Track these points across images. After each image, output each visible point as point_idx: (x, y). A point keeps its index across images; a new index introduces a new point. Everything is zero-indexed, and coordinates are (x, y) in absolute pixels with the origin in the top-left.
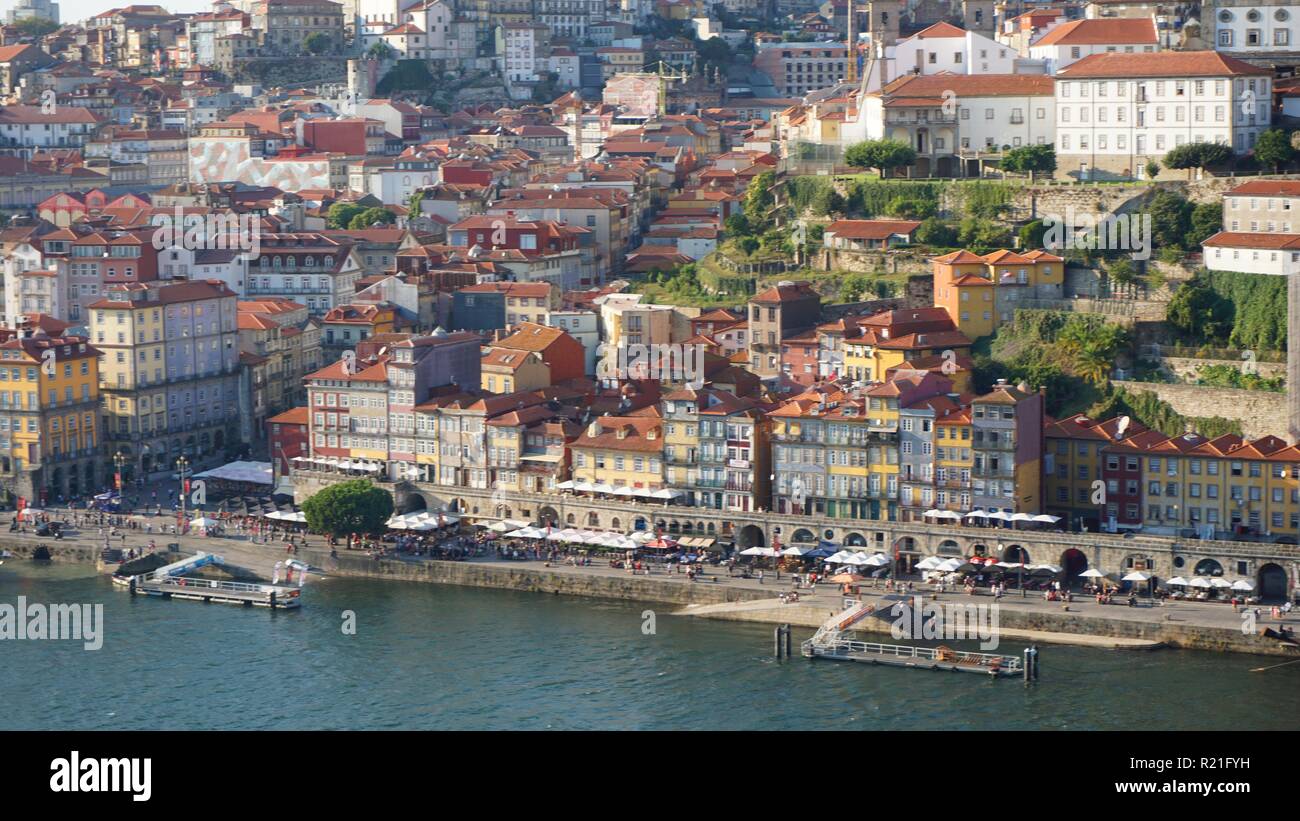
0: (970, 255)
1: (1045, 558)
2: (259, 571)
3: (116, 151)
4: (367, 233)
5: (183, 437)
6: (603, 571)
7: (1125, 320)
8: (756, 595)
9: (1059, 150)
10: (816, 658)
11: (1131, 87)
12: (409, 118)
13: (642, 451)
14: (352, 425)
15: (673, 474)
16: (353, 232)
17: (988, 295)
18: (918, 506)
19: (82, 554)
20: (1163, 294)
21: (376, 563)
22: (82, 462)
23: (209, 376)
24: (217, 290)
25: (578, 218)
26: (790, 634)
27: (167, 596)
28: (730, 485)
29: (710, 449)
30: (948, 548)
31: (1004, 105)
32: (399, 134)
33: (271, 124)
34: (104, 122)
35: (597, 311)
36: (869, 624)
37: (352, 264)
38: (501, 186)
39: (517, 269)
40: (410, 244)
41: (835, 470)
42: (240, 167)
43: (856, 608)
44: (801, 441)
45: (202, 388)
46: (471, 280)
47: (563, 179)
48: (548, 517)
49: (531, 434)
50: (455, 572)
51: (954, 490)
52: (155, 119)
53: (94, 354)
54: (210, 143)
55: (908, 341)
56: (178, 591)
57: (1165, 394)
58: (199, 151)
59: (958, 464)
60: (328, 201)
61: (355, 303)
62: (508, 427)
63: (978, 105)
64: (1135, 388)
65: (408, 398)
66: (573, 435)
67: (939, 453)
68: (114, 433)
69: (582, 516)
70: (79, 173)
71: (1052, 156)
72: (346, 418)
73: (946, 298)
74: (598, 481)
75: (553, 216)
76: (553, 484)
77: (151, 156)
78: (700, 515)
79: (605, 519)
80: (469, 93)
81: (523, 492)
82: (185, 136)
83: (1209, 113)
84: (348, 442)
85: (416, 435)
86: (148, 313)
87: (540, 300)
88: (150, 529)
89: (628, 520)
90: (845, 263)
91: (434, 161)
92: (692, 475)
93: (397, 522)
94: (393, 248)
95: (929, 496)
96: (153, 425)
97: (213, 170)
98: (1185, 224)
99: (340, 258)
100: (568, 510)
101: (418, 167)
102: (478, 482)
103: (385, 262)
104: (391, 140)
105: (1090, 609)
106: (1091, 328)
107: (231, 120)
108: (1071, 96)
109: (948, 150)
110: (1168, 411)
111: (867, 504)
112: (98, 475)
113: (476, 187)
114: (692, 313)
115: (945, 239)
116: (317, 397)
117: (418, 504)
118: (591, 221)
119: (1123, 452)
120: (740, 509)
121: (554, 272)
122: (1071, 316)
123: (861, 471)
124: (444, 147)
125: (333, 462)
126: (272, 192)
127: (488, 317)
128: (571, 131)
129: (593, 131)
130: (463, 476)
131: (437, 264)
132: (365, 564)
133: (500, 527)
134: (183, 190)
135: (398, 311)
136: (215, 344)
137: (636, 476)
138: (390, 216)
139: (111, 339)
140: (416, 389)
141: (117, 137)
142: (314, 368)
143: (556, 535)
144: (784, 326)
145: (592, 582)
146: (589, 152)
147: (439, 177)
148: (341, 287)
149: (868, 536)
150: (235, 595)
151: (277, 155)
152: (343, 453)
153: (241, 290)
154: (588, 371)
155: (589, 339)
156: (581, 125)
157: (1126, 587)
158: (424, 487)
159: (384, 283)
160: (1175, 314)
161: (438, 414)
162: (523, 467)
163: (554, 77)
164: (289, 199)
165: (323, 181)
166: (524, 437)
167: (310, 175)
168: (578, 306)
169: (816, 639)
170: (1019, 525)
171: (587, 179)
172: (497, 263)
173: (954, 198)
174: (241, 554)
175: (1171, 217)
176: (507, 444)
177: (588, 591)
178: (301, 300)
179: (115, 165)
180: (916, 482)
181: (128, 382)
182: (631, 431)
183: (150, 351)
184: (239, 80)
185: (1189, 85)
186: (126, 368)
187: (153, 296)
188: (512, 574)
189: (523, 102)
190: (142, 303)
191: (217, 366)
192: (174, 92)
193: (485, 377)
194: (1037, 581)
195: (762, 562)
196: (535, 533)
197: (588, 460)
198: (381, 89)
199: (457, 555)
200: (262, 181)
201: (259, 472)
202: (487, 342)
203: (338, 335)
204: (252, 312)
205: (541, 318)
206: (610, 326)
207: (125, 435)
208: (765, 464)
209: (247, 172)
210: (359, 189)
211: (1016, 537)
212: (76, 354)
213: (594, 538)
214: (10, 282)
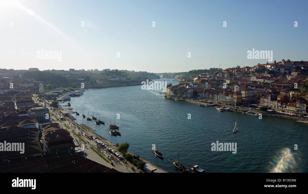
2: (255, 113)
3: (244, 78)
4: (267, 85)
5: (249, 101)
12: (271, 76)
13: (294, 106)
14: (264, 102)
15: (297, 109)
16: (265, 85)
19: (240, 110)
21: (266, 114)
22: (240, 103)
23: (252, 97)
24: (253, 90)
25: (288, 85)
27: (247, 114)
28: (303, 110)
29: (301, 107)
32: (270, 77)
33: (258, 76)
34: (243, 76)
35: (289, 93)
37: (265, 88)
38: (280, 82)
39: (282, 89)
40: (271, 87)
42: (255, 80)
45: (251, 98)
46: (277, 90)
47: (286, 81)
48: (283, 111)
49: (282, 104)
50: (274, 115)
52: (248, 75)
53: (242, 94)
54: (253, 78)
56: (248, 114)
58: (252, 78)
60: (263, 83)
61: (265, 91)
62: (280, 103)
65: (270, 100)
66: (286, 104)
68: (243, 100)
69: (287, 111)
70: (241, 80)
72: (264, 101)
74: (289, 109)
75: (285, 85)
76: (284, 108)
77: (247, 79)
78: (300, 113)
79: (289, 112)
80: (277, 74)
81: (281, 109)
82: (251, 77)
84: (264, 103)
85: (270, 103)
86: (246, 91)
87: (283, 92)
88: (245, 109)
89: (292, 112)
91: (273, 80)
92: (299, 109)
93: (269, 110)
94: (269, 87)
96: (246, 100)
97: (253, 80)
99: (264, 88)
100: (285, 111)
101: (272, 80)
103: (268, 88)
104: (269, 78)
107: (255, 76)
112: (242, 104)
113: (278, 82)
114: (300, 94)
116: (261, 99)
117: (270, 109)
118: (289, 85)
121: (285, 90)
124: (275, 78)
125: (262, 105)
126: (258, 82)
127: (278, 93)
128: (287, 77)
129: (290, 77)
130: (275, 107)
131: (273, 88)
133: (278, 112)
134: (250, 81)
135: (269, 92)
136: (252, 94)
137: (293, 109)
138: (269, 84)
139: (243, 93)
140: (271, 99)
141: (245, 77)
142: (261, 97)
143: (284, 113)
145: (288, 117)
146: (289, 79)
147: (274, 81)
148: (264, 90)
150: (253, 115)
151: (259, 79)
152: (263, 104)
153: (255, 90)
154: (288, 98)
155: (288, 96)
156: (288, 77)
158: (271, 108)
159: (268, 90)
161: (273, 101)
162: (281, 107)
163: (286, 72)
164: (259, 82)
165: (263, 81)
167: (262, 80)
168: (287, 93)
171: (289, 81)
172: (279, 89)
174: (254, 112)
176: (280, 104)
177: (287, 118)
178: (260, 91)
179: (244, 79)
181: (245, 97)
182: (293, 104)
183: (246, 94)
184: (256, 73)
186: (244, 95)
187: (247, 90)
188: (279, 116)
189: (282, 75)
190: (246, 90)
191: (252, 96)
192: (250, 73)
193: (277, 98)
195: (306, 118)
196: (282, 113)
197: (288, 106)
198: (268, 73)
199: (274, 114)
200: (257, 81)
201: (256, 105)
202: (278, 95)
203: (263, 94)
204: (256, 92)
205: (283, 94)
206: (291, 95)
207: (244, 101)
209: (256, 80)
210: (266, 82)
212: (240, 94)
213: (288, 114)
214: (235, 88)
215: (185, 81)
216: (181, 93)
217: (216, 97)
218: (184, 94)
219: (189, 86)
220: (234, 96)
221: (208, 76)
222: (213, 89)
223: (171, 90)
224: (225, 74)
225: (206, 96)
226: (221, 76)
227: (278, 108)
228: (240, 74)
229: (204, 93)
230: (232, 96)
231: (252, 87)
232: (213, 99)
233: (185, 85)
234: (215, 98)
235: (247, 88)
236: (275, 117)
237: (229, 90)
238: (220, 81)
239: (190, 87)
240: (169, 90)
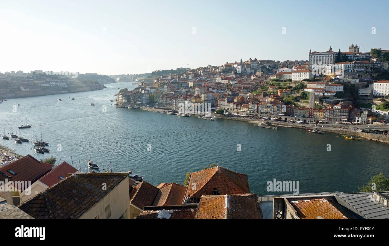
0: (282, 90)
1: (283, 119)
3: (210, 79)
6: (242, 118)
7: (296, 96)
8: (255, 121)
9: (292, 79)
10: (258, 127)
11: (300, 73)
13: (247, 107)
14: (222, 104)
15: (249, 110)
16: (228, 87)
17: (283, 93)
18: (272, 113)
19: (197, 115)
20: (300, 93)
23: (211, 100)
24: (213, 92)
25: (248, 86)
26: (256, 124)
27: (203, 119)
28: (254, 111)
29: (253, 107)
30: (274, 117)
31: (288, 75)
32: (235, 78)
33: (223, 77)
34: (209, 77)
35: (247, 94)
36: (265, 124)
38: (243, 83)
39: (241, 90)
40: (232, 88)
41: (264, 110)
43: (263, 122)
44: (261, 107)
46: (236, 92)
47: (249, 82)
48: (238, 113)
49: (237, 105)
50: (229, 118)
51: (275, 112)
52: (214, 76)
53: (201, 98)
54: (218, 79)
55: (274, 98)
57: (299, 103)
58: (217, 79)
59: (275, 109)
60: (227, 84)
63: (286, 75)
64: (296, 103)
65: (227, 102)
66: (241, 106)
67: (274, 108)
70: (206, 81)
71: (291, 80)
73: (279, 94)
74: (243, 110)
75: (246, 86)
76: (239, 110)
77: (213, 80)
78: (251, 113)
79: (243, 113)
81: (236, 111)
83: (307, 76)
84: (221, 106)
85: (227, 105)
86: (206, 94)
87: (242, 93)
89: (245, 114)
90: (271, 90)
92: (251, 110)
93: (225, 113)
94: (230, 88)
95: (273, 112)
97: (217, 81)
98: (303, 87)
99: (225, 89)
100: (240, 113)
101: (236, 81)
102: (232, 110)
103: (229, 90)
105: (287, 123)
106: (293, 97)
107: (220, 76)
108: (294, 74)
109: (282, 79)
110: (299, 105)
111: (267, 113)
113: (240, 83)
114: (256, 95)
115: (280, 88)
116: (219, 102)
117: (227, 112)
118: (250, 86)
119: (292, 108)
120: (255, 113)
121: (244, 91)
122: (291, 96)
123: (266, 110)
124: (239, 79)
125: (220, 108)
127: (237, 95)
131: (234, 90)
132: (221, 117)
133: (233, 114)
134: (214, 83)
135: (228, 94)
136: (212, 97)
137: (246, 110)
138: (232, 85)
139: (203, 96)
143: (238, 115)
144: (263, 96)
145: (241, 119)
148: (224, 92)
149: (267, 116)
150: (209, 119)
151: (224, 80)
153: (215, 92)
154: (245, 100)
155: (246, 97)
156: (253, 77)
157: (291, 122)
158: (227, 110)
160: (301, 95)
161: (229, 104)
162: (236, 109)
164: (223, 84)
165: (227, 82)
166: (237, 106)
169: (258, 125)
170: (281, 115)
171: (251, 82)
172: (239, 90)
173: (282, 84)
175: (302, 86)
176: (235, 106)
178: (221, 93)
179: (209, 81)
180: (272, 111)
181: (204, 100)
182: (246, 105)
184: (222, 73)
185: (305, 73)
186: (204, 99)
187: (207, 92)
188: (234, 118)
189: (248, 75)
191: (212, 99)
192: (216, 74)
193: (234, 100)
194: (282, 120)
195: (257, 118)
196: (236, 115)
197: (242, 108)
198: (235, 74)
199: (229, 116)
200: (221, 82)
201: (215, 108)
202: (236, 97)
203: (223, 96)
204: (216, 94)
205: (242, 95)
206: (248, 96)
208: (258, 109)
210: (230, 83)
211: (281, 116)
212: (199, 97)
213: (242, 115)
214: (196, 91)
215: (143, 84)
216: (135, 99)
217: (175, 102)
218: (139, 101)
219: (145, 90)
220: (192, 100)
221: (169, 78)
222: (173, 93)
223: (123, 97)
224: (190, 75)
225: (164, 101)
226: (186, 77)
227: (234, 110)
228: (206, 75)
229: (161, 98)
230: (191, 100)
231: (213, 89)
232: (171, 104)
233: (141, 89)
234: (173, 103)
235: (208, 90)
236: (230, 119)
237: (189, 94)
238: (183, 84)
239: (146, 92)
240: (120, 97)
